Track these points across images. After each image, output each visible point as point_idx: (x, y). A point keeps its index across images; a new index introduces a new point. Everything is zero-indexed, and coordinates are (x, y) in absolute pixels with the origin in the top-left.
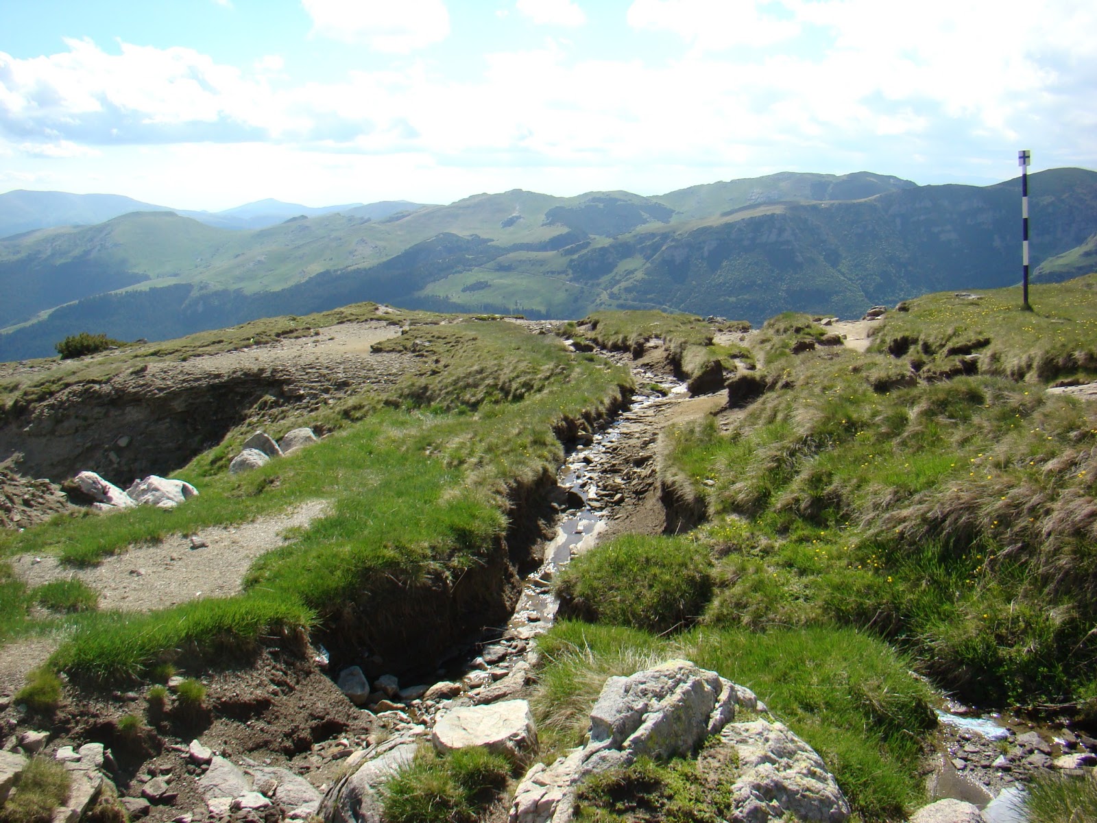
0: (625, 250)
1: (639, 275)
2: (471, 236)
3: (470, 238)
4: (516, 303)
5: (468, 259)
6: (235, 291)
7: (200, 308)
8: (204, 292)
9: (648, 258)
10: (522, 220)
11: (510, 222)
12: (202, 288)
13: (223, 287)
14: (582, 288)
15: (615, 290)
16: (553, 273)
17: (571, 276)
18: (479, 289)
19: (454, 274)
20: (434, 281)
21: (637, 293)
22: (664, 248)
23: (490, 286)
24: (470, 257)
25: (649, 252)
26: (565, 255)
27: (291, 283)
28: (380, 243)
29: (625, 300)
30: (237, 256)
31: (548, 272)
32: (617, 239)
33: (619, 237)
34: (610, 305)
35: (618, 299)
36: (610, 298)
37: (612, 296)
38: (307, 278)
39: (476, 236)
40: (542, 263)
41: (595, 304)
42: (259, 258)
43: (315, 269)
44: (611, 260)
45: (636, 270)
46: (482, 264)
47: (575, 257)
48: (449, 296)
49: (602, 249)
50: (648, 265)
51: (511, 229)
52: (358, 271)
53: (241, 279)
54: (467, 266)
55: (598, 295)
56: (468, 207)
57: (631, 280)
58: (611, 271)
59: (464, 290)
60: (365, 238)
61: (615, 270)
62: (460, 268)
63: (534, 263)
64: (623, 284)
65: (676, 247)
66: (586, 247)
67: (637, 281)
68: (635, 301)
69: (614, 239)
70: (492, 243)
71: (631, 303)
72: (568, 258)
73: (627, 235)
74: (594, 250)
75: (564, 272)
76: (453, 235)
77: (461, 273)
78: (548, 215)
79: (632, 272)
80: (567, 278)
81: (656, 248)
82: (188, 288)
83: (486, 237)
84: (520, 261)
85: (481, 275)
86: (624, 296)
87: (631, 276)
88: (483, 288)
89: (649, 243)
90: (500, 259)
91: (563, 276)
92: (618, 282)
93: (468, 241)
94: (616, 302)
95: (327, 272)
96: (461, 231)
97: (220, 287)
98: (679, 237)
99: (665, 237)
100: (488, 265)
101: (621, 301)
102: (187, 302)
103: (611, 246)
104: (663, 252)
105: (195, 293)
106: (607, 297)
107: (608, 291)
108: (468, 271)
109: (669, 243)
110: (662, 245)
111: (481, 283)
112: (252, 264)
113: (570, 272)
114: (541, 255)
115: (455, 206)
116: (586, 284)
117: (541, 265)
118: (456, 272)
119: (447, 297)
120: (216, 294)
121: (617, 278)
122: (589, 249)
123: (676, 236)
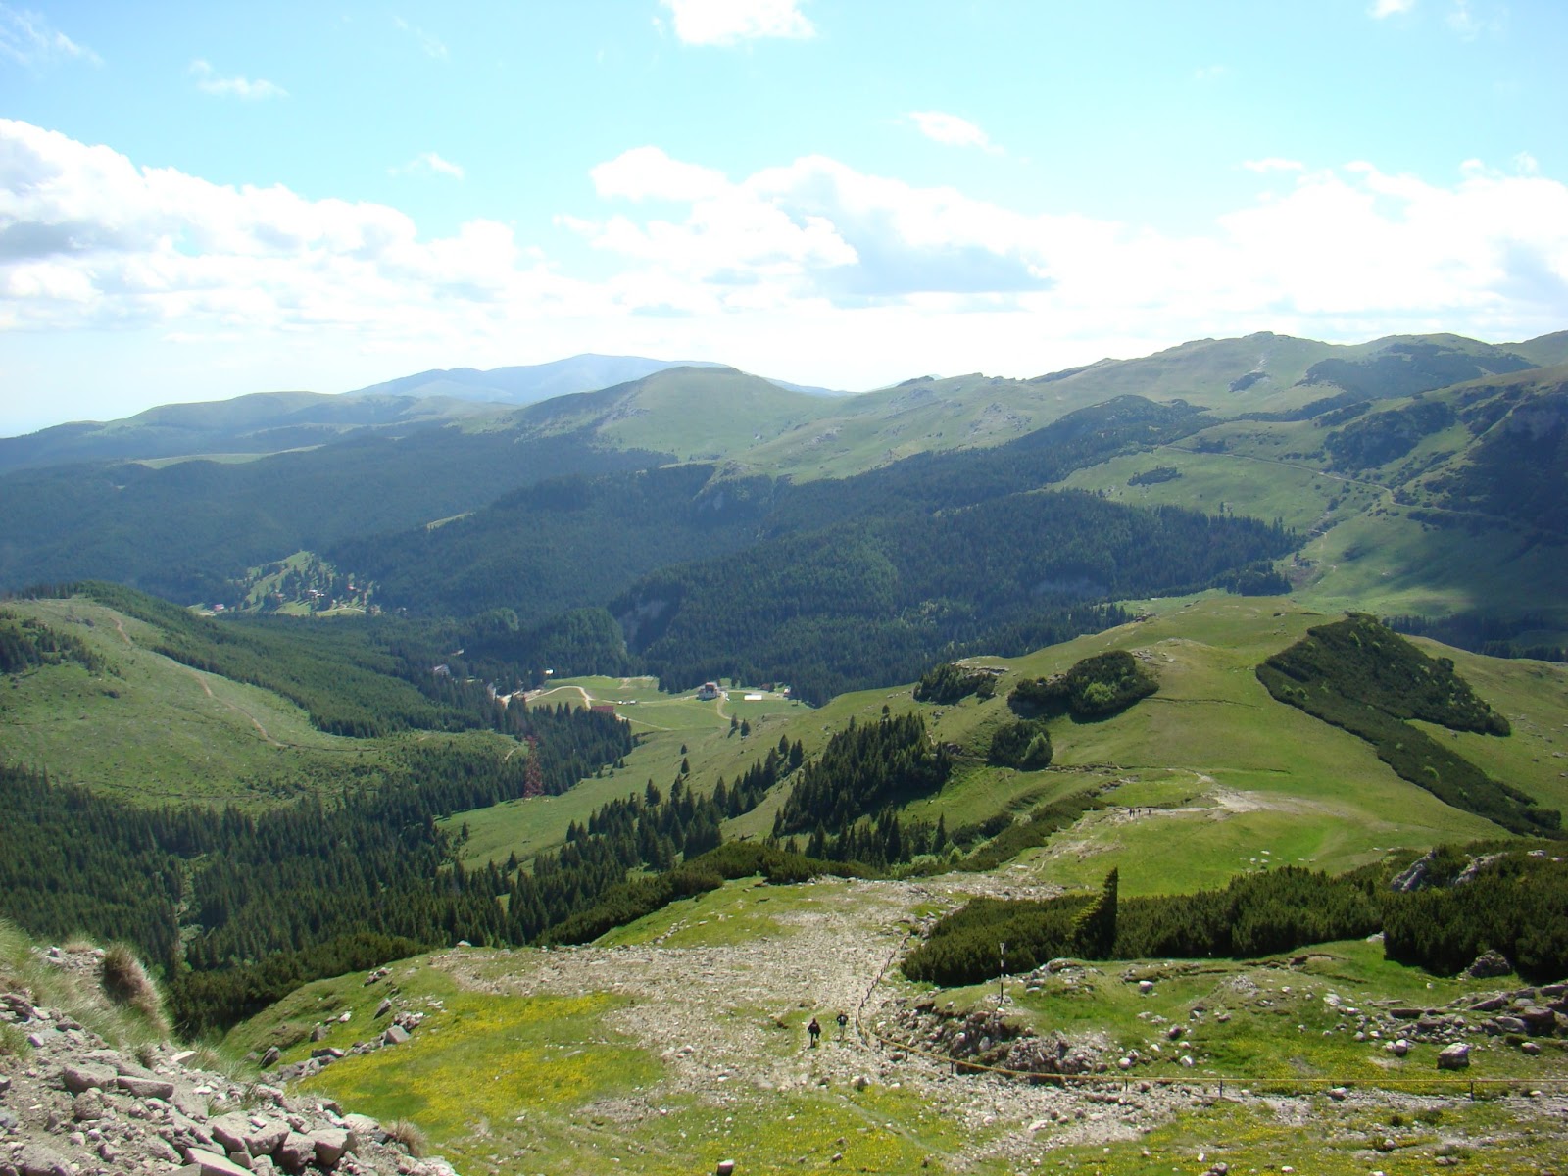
0: (1435, 418)
1: (1458, 461)
2: (1174, 401)
3: (1170, 405)
4: (1222, 505)
5: (1152, 433)
6: (779, 479)
7: (718, 504)
8: (728, 478)
9: (1477, 431)
10: (1265, 379)
11: (1247, 383)
12: (726, 473)
13: (763, 473)
14: (1348, 484)
15: (1409, 487)
16: (1296, 456)
17: (1329, 462)
18: (1157, 481)
19: (1121, 455)
20: (1086, 466)
21: (1450, 492)
22: (1510, 413)
23: (1180, 476)
24: (1156, 429)
25: (1480, 419)
26: (1323, 426)
27: (867, 469)
28: (1021, 413)
29: (1426, 505)
30: (797, 428)
31: (1287, 456)
32: (1421, 397)
33: (1425, 394)
34: (1395, 514)
35: (1412, 503)
36: (1397, 501)
37: (1401, 498)
38: (890, 463)
39: (1182, 401)
40: (1278, 440)
41: (1368, 512)
42: (829, 431)
43: (910, 448)
44: (1406, 434)
45: (1453, 452)
46: (1171, 441)
47: (1340, 429)
48: (1105, 491)
49: (1392, 414)
50: (1478, 443)
51: (1246, 393)
52: (973, 452)
53: (794, 461)
54: (1148, 442)
55: (1376, 496)
56: (1177, 360)
57: (1441, 471)
58: (1403, 452)
59: (1133, 483)
60: (998, 403)
61: (1414, 452)
62: (1134, 445)
63: (1263, 439)
64: (1426, 477)
65: (1534, 408)
66: (1362, 413)
67: (1452, 471)
68: (1443, 507)
69: (1415, 398)
70: (1207, 412)
71: (1435, 509)
72: (1329, 430)
73: (1441, 392)
74: (1375, 418)
75: (1315, 456)
76: (1144, 399)
77: (1134, 453)
78: (1310, 373)
79: (1445, 456)
80: (1321, 465)
81: (1494, 413)
82: (707, 471)
83: (1198, 404)
84: (1239, 436)
85: (1167, 459)
86: (1424, 499)
87: (1443, 463)
88: (1169, 478)
89: (1482, 403)
90: (1204, 432)
91: (1315, 462)
92: (1420, 472)
93: (1166, 410)
94: (1406, 509)
95: (928, 453)
96: (1157, 395)
97: (755, 472)
98: (1541, 393)
99: (1514, 392)
100: (1183, 442)
101: (1417, 508)
102: (701, 492)
103: (1408, 410)
104: (1509, 419)
105: (715, 479)
106: (1392, 499)
107: (1396, 490)
108: (1148, 451)
109: (1521, 402)
110: (1509, 406)
111: (1164, 471)
112: (814, 441)
113: (1328, 455)
114: (1279, 427)
115: (1157, 358)
116: (1355, 476)
117: (1277, 444)
118: (1125, 453)
119: (1100, 492)
120: (748, 482)
121: (1416, 466)
122: (1367, 414)
123: (1537, 391)
